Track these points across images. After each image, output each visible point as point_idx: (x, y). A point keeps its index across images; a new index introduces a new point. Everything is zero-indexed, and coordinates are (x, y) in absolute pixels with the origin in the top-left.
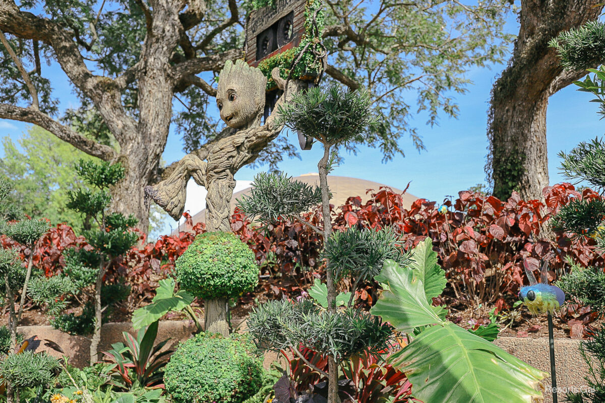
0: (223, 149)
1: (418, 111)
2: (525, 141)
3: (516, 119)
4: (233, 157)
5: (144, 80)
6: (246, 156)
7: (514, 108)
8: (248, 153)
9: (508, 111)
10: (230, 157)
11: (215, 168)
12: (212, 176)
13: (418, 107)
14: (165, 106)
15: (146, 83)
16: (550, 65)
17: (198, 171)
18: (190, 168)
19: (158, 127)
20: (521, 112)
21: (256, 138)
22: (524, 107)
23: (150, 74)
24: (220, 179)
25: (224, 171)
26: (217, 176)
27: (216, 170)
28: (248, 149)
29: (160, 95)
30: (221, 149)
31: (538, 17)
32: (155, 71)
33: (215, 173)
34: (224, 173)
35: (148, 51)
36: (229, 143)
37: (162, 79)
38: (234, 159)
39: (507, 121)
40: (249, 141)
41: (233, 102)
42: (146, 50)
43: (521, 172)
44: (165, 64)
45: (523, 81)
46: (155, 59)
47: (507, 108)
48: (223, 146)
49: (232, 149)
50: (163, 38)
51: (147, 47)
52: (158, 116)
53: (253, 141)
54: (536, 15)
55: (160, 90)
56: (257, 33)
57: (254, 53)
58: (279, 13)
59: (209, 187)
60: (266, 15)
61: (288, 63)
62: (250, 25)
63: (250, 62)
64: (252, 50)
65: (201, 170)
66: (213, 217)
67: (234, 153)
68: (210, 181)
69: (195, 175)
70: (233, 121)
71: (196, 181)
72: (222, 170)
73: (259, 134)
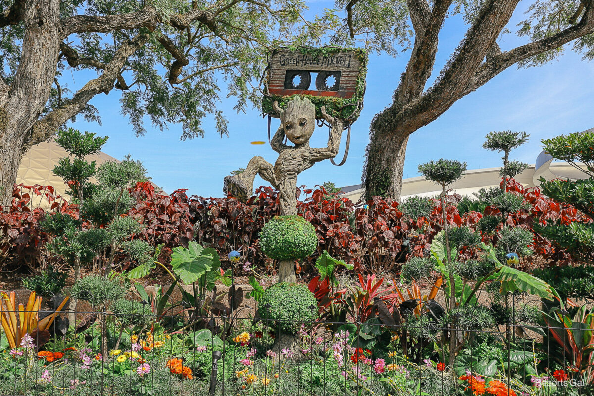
0: (295, 158)
1: (228, 96)
2: (394, 162)
3: (391, 147)
4: (301, 165)
5: (38, 31)
6: (308, 165)
7: (392, 139)
8: (309, 163)
9: (387, 140)
10: (299, 165)
11: (289, 171)
12: (285, 176)
13: (229, 92)
16: (425, 119)
17: (269, 170)
18: (263, 167)
20: (396, 142)
21: (320, 156)
22: (398, 139)
23: (47, 26)
24: (291, 179)
25: (294, 174)
26: (288, 176)
27: (289, 173)
28: (310, 161)
30: (293, 159)
31: (417, 83)
33: (288, 174)
34: (294, 175)
36: (299, 155)
38: (301, 167)
39: (385, 147)
40: (312, 156)
41: (304, 127)
43: (390, 184)
45: (404, 123)
47: (387, 138)
48: (294, 157)
49: (301, 159)
54: (416, 80)
56: (287, 68)
57: (282, 81)
58: (322, 66)
59: (281, 183)
60: (303, 60)
61: (336, 106)
62: (277, 58)
63: (275, 86)
64: (278, 78)
65: (271, 170)
66: (289, 205)
67: (302, 163)
68: (283, 179)
69: (265, 172)
70: (301, 140)
71: (265, 176)
72: (293, 173)
73: (325, 153)
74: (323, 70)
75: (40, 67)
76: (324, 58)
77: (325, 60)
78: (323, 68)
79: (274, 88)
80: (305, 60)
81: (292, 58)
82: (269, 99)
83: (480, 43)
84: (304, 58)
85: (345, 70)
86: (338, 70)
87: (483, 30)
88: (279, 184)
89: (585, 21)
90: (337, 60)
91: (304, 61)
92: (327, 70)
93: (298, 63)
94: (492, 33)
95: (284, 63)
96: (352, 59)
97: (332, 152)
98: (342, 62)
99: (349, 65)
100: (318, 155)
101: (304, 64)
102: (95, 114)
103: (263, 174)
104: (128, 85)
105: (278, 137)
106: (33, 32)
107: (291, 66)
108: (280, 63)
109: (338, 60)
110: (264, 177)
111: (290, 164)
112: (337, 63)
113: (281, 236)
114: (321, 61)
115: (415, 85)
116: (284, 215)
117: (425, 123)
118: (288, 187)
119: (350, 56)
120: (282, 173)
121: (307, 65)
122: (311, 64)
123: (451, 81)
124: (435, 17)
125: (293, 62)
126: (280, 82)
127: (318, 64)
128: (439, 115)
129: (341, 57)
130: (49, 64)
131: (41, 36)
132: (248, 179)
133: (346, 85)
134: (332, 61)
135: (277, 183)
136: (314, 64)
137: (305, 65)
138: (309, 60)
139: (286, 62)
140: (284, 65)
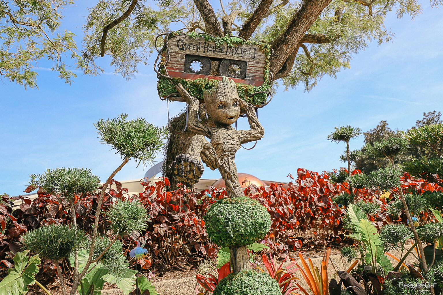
10: (237, 145)
12: (228, 156)
18: (207, 146)
21: (251, 137)
24: (232, 159)
26: (231, 156)
30: (232, 139)
34: (234, 156)
36: (235, 135)
40: (244, 137)
41: (237, 108)
56: (188, 52)
57: (181, 65)
58: (226, 54)
59: (224, 163)
60: (205, 47)
61: (247, 92)
62: (174, 42)
63: (173, 69)
64: (176, 61)
65: (212, 149)
66: (238, 186)
67: (238, 143)
68: (226, 159)
69: (207, 152)
70: (234, 120)
71: (207, 156)
72: (234, 153)
74: (228, 58)
76: (227, 48)
77: (229, 49)
78: (228, 57)
79: (172, 70)
80: (207, 47)
81: (192, 44)
82: (170, 81)
84: (205, 45)
85: (251, 60)
86: (243, 60)
88: (223, 164)
89: (286, 67)
90: (241, 51)
91: (206, 48)
92: (232, 59)
93: (200, 49)
95: (183, 47)
96: (256, 52)
97: (260, 134)
98: (246, 53)
99: (255, 57)
100: (249, 136)
101: (206, 51)
103: (206, 154)
107: (192, 51)
108: (178, 47)
109: (243, 51)
110: (205, 157)
111: (232, 143)
112: (241, 53)
113: (250, 219)
114: (225, 50)
118: (233, 168)
119: (255, 49)
121: (209, 52)
122: (214, 51)
125: (193, 47)
126: (179, 65)
127: (221, 52)
129: (245, 49)
133: (253, 74)
134: (236, 51)
135: (220, 163)
136: (218, 52)
137: (207, 51)
138: (211, 47)
139: (184, 47)
140: (182, 49)
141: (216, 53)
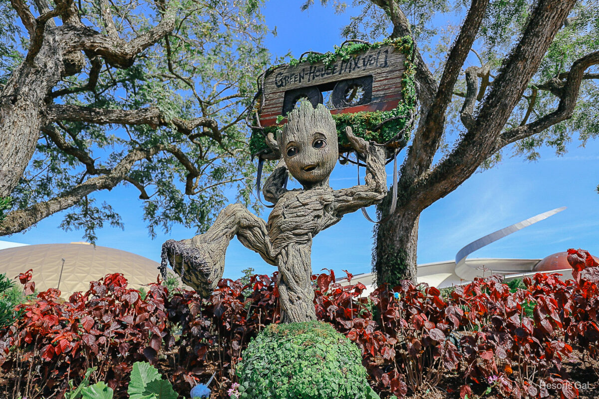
0: (307, 204)
2: (407, 242)
3: (404, 225)
4: (318, 217)
5: (10, 108)
6: (331, 219)
7: (404, 215)
8: (333, 215)
9: (399, 217)
10: (315, 217)
12: (289, 238)
14: (30, 144)
15: (11, 113)
16: (445, 189)
17: (257, 229)
18: (245, 222)
19: (13, 166)
20: (409, 219)
22: (412, 216)
23: (21, 103)
24: (301, 244)
25: (306, 234)
26: (296, 239)
28: (335, 210)
29: (27, 130)
30: (304, 205)
31: (427, 153)
32: (28, 103)
33: (294, 234)
34: (306, 237)
35: (23, 79)
36: (314, 198)
37: (35, 113)
38: (320, 220)
39: (397, 224)
41: (321, 150)
42: (20, 77)
43: (406, 266)
44: (41, 99)
45: (418, 196)
46: (30, 90)
47: (398, 214)
48: (306, 201)
49: (319, 206)
50: (44, 72)
51: (21, 74)
52: (17, 153)
53: (348, 201)
54: (426, 151)
55: (30, 125)
56: (287, 88)
57: (279, 107)
58: (340, 74)
59: (280, 253)
60: (310, 73)
61: (370, 124)
62: (272, 79)
63: (269, 115)
64: (273, 104)
65: (260, 228)
66: (299, 298)
67: (321, 213)
68: (284, 245)
69: (249, 233)
70: (317, 172)
71: (249, 241)
72: (306, 231)
73: (363, 194)
74: (342, 78)
75: (9, 146)
76: (342, 63)
77: (345, 65)
78: (342, 77)
79: (267, 118)
80: (314, 72)
81: (294, 74)
82: (261, 134)
83: (508, 94)
84: (311, 70)
85: (379, 71)
86: (367, 73)
87: (510, 80)
88: (277, 255)
89: (564, 106)
90: (364, 62)
91: (312, 74)
92: (349, 77)
93: (303, 78)
94: (521, 82)
95: (282, 83)
96: (389, 54)
97: (376, 191)
98: (373, 62)
99: (386, 63)
100: (351, 198)
101: (311, 78)
102: (120, 221)
103: (246, 238)
104: (149, 196)
105: (273, 180)
106: (5, 109)
107: (292, 85)
108: (276, 83)
109: (366, 60)
110: (247, 243)
111: (299, 214)
112: (364, 65)
114: (338, 68)
115: (424, 156)
116: (290, 321)
117: (443, 194)
118: (295, 261)
119: (387, 52)
120: (282, 232)
121: (316, 78)
122: (322, 75)
123: (474, 142)
124: (450, 73)
125: (295, 78)
126: (276, 109)
127: (333, 73)
128: (460, 183)
129: (370, 57)
130: (21, 144)
131: (13, 113)
132: (213, 245)
133: (383, 93)
134: (356, 64)
135: (273, 253)
136: (328, 74)
137: (314, 78)
138: (319, 71)
139: (284, 81)
140: (282, 85)
141: (326, 76)
